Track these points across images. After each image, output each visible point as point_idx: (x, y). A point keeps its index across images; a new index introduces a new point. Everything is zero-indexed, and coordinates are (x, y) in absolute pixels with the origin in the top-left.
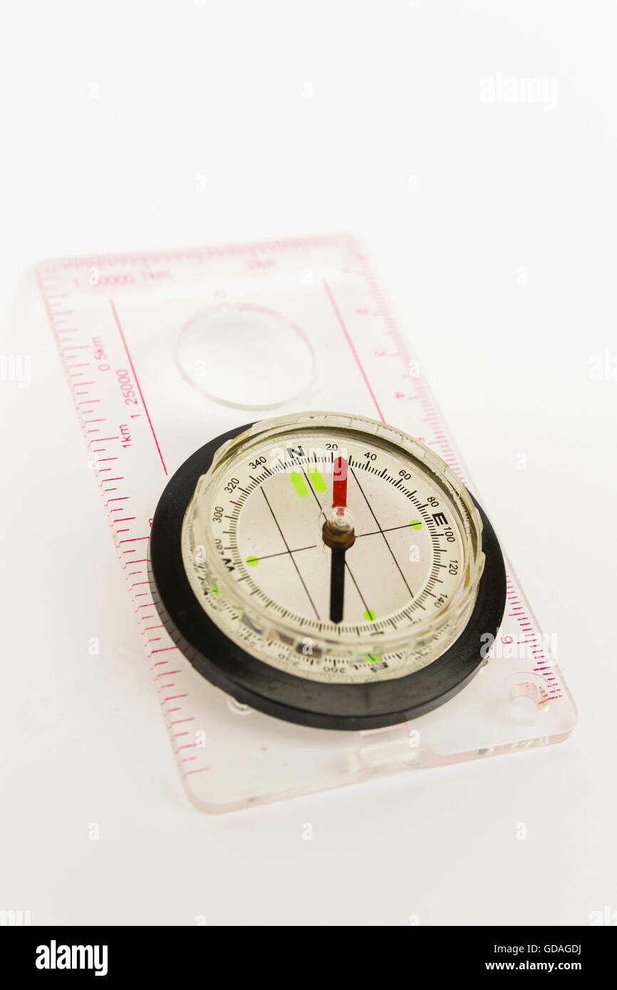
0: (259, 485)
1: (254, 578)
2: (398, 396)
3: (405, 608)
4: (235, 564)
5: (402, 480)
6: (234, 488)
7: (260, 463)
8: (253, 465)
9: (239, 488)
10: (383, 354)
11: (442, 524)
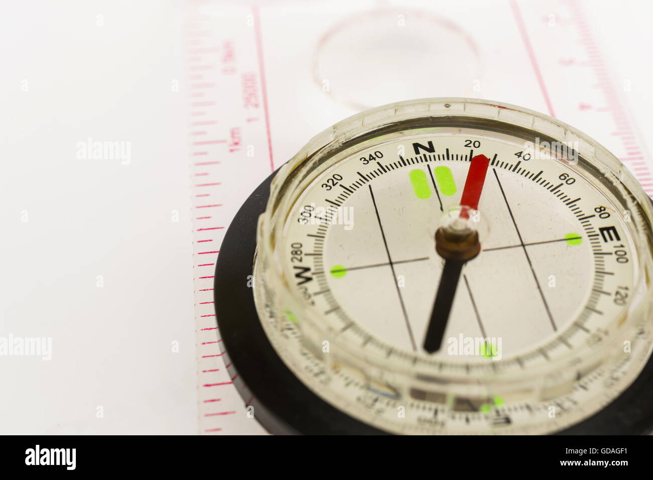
0: (368, 184)
1: (334, 291)
2: (583, 107)
3: (542, 343)
4: (313, 274)
5: (562, 184)
6: (334, 185)
7: (374, 159)
8: (365, 160)
9: (341, 185)
10: (571, 62)
11: (611, 239)
